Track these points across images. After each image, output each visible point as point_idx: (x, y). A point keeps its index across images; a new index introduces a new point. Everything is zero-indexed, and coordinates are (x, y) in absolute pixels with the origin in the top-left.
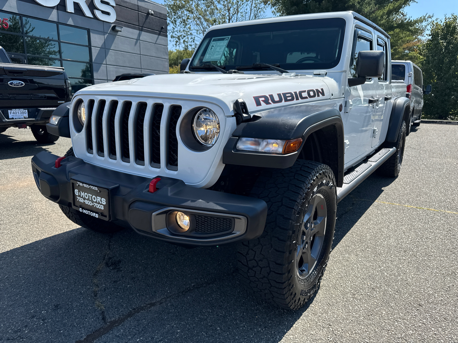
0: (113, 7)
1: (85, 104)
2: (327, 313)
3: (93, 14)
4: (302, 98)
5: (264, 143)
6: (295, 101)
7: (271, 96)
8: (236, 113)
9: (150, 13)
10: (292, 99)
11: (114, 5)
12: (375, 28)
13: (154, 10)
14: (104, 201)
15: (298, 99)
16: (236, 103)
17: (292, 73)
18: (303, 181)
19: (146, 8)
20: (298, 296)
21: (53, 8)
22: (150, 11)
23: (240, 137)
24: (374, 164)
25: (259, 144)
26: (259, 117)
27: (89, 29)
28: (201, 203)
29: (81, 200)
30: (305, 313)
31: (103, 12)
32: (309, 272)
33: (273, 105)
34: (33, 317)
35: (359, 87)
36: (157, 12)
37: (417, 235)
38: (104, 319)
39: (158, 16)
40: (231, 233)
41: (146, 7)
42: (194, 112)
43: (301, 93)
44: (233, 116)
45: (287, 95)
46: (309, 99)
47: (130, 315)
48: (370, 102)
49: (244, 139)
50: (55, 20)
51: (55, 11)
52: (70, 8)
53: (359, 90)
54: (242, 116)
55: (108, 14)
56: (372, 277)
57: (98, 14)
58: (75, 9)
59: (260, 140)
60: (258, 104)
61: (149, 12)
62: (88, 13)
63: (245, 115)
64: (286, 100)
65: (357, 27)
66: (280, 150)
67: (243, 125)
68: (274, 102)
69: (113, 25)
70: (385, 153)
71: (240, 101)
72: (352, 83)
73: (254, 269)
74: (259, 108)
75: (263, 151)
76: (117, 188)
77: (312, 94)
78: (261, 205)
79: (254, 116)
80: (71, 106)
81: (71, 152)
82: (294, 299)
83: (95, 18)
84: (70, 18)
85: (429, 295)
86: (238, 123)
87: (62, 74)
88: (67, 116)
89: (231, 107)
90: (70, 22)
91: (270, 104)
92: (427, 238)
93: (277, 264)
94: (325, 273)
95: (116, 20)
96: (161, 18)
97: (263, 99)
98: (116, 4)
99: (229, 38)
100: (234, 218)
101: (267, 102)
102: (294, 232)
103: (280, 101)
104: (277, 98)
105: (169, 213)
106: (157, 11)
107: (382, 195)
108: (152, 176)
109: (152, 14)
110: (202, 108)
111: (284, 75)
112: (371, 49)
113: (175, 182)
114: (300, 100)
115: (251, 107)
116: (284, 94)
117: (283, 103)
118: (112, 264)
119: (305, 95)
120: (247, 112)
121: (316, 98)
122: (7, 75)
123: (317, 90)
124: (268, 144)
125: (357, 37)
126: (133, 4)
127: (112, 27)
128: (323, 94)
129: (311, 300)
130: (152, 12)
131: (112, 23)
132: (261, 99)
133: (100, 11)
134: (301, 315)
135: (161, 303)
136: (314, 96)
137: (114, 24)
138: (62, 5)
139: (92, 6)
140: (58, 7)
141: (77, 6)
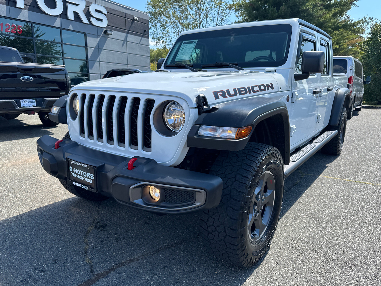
0: (105, 15)
1: (79, 97)
2: (274, 270)
3: (89, 21)
4: (254, 92)
5: (220, 130)
6: (248, 95)
7: (228, 91)
8: (198, 105)
10: (246, 93)
11: (106, 13)
12: (318, 31)
13: (138, 17)
14: (92, 176)
15: (251, 93)
16: (198, 97)
17: (247, 70)
18: (254, 160)
19: (132, 15)
20: (250, 256)
21: (57, 16)
22: (135, 17)
23: (201, 125)
24: (317, 145)
25: (216, 131)
26: (216, 109)
27: (86, 33)
28: (169, 179)
29: (75, 175)
30: (257, 270)
31: (97, 19)
32: (260, 236)
33: (229, 98)
34: (36, 269)
35: (304, 81)
36: (140, 18)
37: (354, 205)
38: (92, 272)
39: (142, 22)
40: (193, 204)
41: (132, 14)
42: (165, 105)
43: (253, 87)
44: (195, 108)
45: (241, 90)
46: (260, 92)
47: (113, 269)
48: (314, 93)
49: (204, 127)
50: (59, 26)
51: (59, 19)
52: (71, 16)
53: (304, 84)
54: (203, 107)
55: (101, 20)
56: (314, 241)
57: (93, 20)
58: (74, 17)
59: (217, 128)
60: (217, 97)
61: (134, 18)
62: (85, 20)
63: (205, 107)
64: (240, 94)
65: (302, 31)
66: (234, 136)
67: (204, 115)
68: (230, 95)
69: (105, 29)
70: (328, 135)
71: (201, 95)
72: (298, 78)
73: (213, 233)
74: (218, 101)
75: (219, 136)
76: (103, 166)
77: (262, 88)
78: (217, 181)
79: (213, 108)
80: (68, 99)
81: (67, 136)
82: (247, 258)
83: (91, 24)
84: (71, 25)
85: (363, 257)
86: (200, 113)
87: (63, 70)
88: (64, 107)
89: (194, 100)
90: (71, 28)
91: (227, 97)
92: (363, 208)
93: (231, 229)
94: (275, 237)
95: (108, 25)
96: (144, 23)
97: (221, 93)
98: (108, 13)
99: (196, 41)
100: (195, 191)
101: (224, 95)
102: (246, 203)
103: (235, 94)
104: (232, 93)
105: (143, 187)
106: (141, 17)
107: (326, 170)
108: (131, 156)
109: (136, 20)
110: (171, 101)
111: (240, 72)
112: (315, 49)
113: (149, 161)
114: (253, 93)
115: (211, 100)
116: (239, 89)
117: (238, 96)
118: (100, 227)
119: (256, 89)
120: (207, 104)
121: (267, 91)
122: (19, 72)
123: (267, 85)
124: (223, 131)
125: (302, 39)
126: (121, 12)
127: (105, 31)
128: (272, 88)
129: (261, 259)
130: (137, 18)
131: (104, 28)
132: (219, 94)
133: (95, 19)
134: (253, 271)
135: (138, 260)
136: (265, 90)
137: (106, 28)
138: (64, 14)
139: (88, 15)
140: (61, 16)
141: (76, 14)
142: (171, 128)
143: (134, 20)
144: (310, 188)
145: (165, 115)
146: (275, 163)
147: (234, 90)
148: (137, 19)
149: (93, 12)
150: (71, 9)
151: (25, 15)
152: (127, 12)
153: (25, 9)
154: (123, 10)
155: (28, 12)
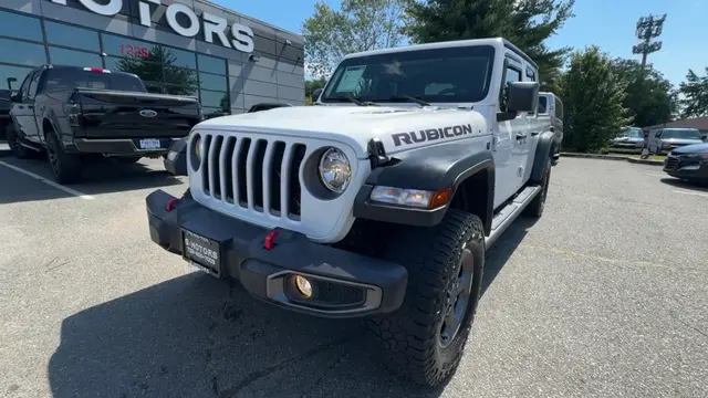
0: (251, 37)
1: (203, 139)
2: (472, 388)
3: (231, 44)
4: (448, 136)
5: (404, 194)
6: (440, 140)
7: (413, 134)
8: (371, 154)
10: (437, 137)
11: (252, 35)
12: (524, 57)
13: (291, 40)
14: (215, 255)
15: (444, 137)
16: (371, 143)
17: (434, 107)
18: (451, 237)
19: (283, 39)
20: (440, 370)
21: (191, 37)
22: (288, 41)
23: (375, 185)
24: (520, 205)
25: (398, 194)
26: (398, 161)
27: (227, 59)
28: (325, 268)
29: (192, 252)
30: (447, 388)
31: (241, 42)
33: (415, 144)
34: (135, 384)
35: (507, 122)
36: (294, 42)
37: (570, 288)
38: (215, 388)
39: (295, 47)
40: (361, 306)
41: (283, 37)
42: (321, 153)
43: (446, 129)
44: (367, 159)
45: (431, 133)
46: (455, 137)
47: (246, 383)
48: (518, 138)
49: (380, 188)
50: (194, 49)
51: (193, 40)
52: (209, 38)
53: (508, 127)
54: (378, 159)
55: (246, 44)
56: (521, 340)
57: (236, 43)
58: (213, 39)
59: (401, 190)
60: (397, 143)
62: (226, 42)
63: (381, 158)
64: (430, 139)
65: (507, 55)
66: (425, 202)
67: (380, 169)
68: (416, 140)
70: (530, 192)
71: (376, 140)
72: (501, 118)
73: (389, 341)
74: (399, 148)
75: (402, 203)
76: (231, 240)
77: (458, 130)
78: (399, 273)
79: (393, 159)
80: (189, 141)
81: (188, 194)
82: (436, 375)
84: (209, 48)
85: (592, 367)
86: (373, 167)
88: (184, 152)
89: (365, 148)
91: (412, 143)
92: (581, 291)
93: (416, 338)
94: (470, 337)
95: (254, 50)
96: (298, 49)
97: (403, 137)
98: (254, 34)
99: (364, 67)
100: (366, 289)
101: (407, 141)
102: (438, 300)
103: (423, 139)
104: (419, 137)
105: (287, 277)
107: (526, 237)
108: (273, 226)
109: (289, 45)
110: (329, 147)
111: (425, 108)
112: (520, 80)
113: (297, 236)
114: (446, 139)
115: (389, 147)
116: (428, 132)
117: (427, 142)
118: (232, 315)
119: (450, 132)
120: (383, 154)
121: (463, 136)
123: (464, 127)
124: (409, 195)
125: (506, 66)
126: (270, 34)
127: (250, 57)
128: (470, 132)
129: (453, 371)
130: (290, 42)
132: (401, 138)
133: (239, 41)
134: (443, 390)
135: (281, 368)
136: (461, 133)
137: (251, 54)
138: (201, 35)
139: (230, 37)
140: (196, 37)
141: (215, 36)
142: (330, 187)
143: (286, 44)
144: (508, 262)
145: (321, 168)
146: (477, 236)
147: (422, 133)
149: (236, 34)
150: (209, 29)
151: (151, 35)
152: (278, 34)
153: (152, 27)
154: (273, 32)
155: (156, 31)
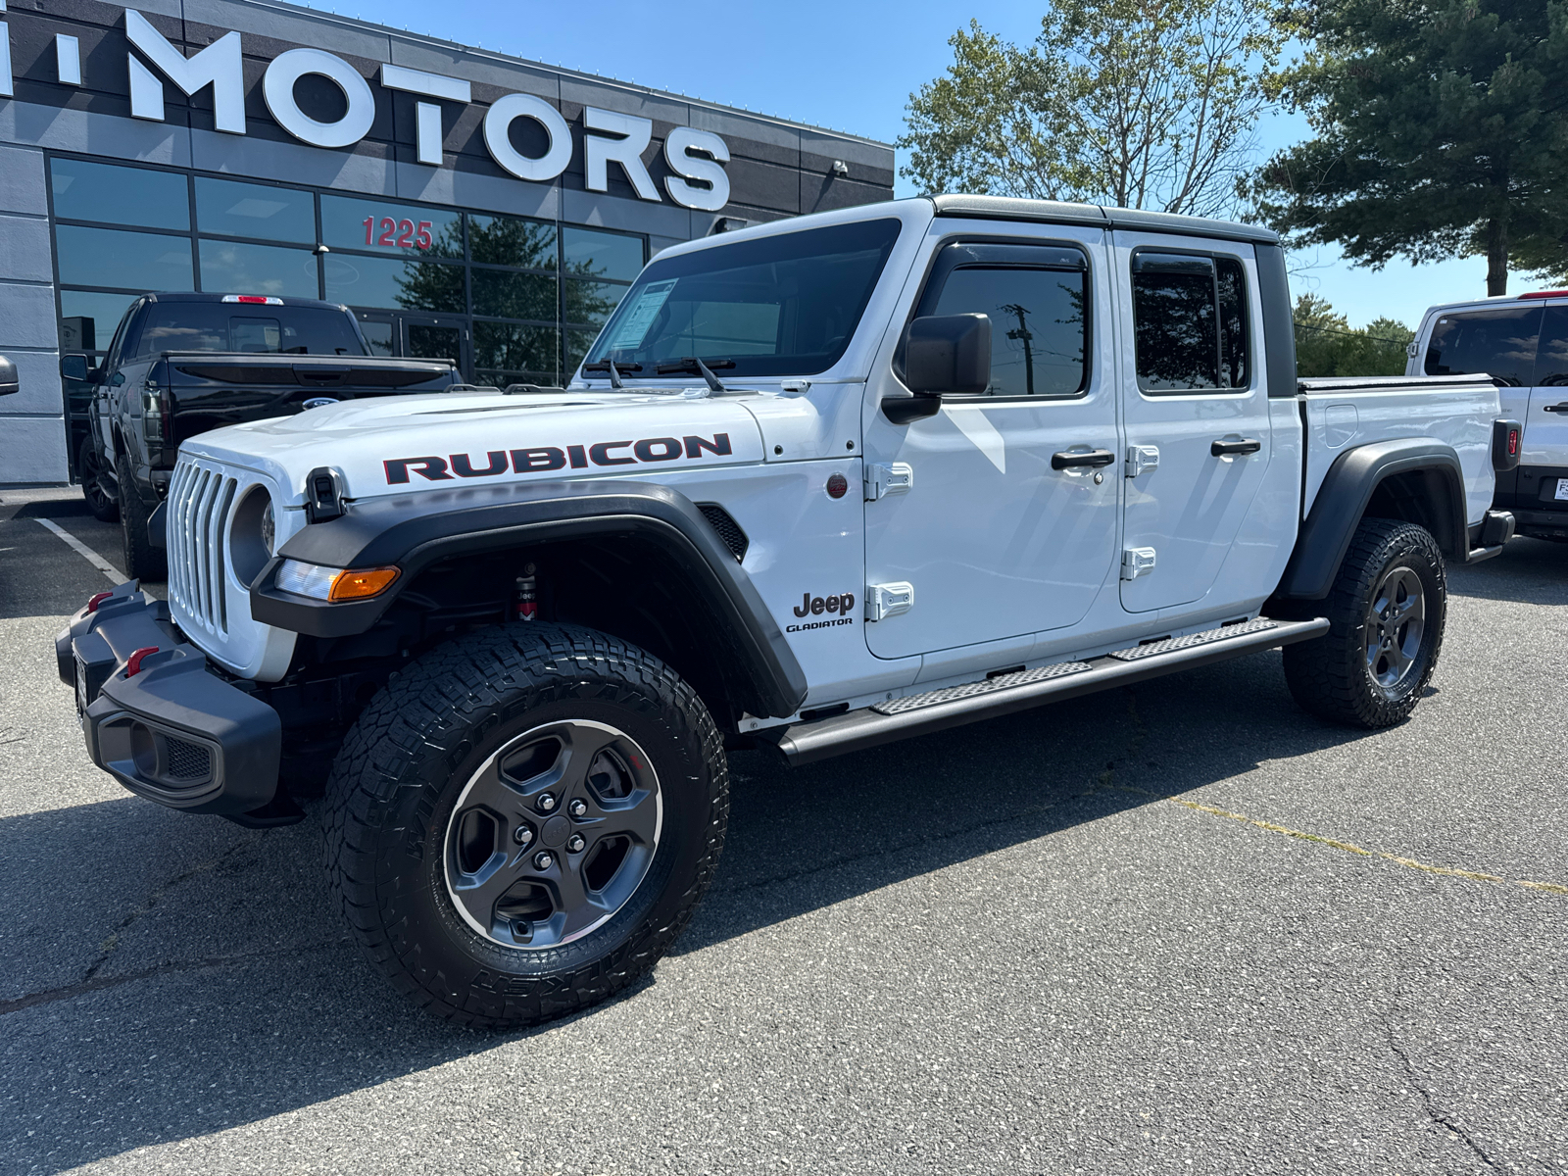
0: (721, 163)
3: (662, 189)
4: (604, 462)
7: (460, 459)
8: (309, 501)
9: (837, 171)
10: (555, 466)
11: (726, 157)
13: (851, 160)
15: (585, 465)
19: (825, 157)
21: (549, 183)
22: (838, 163)
27: (648, 235)
31: (692, 183)
33: (459, 481)
36: (860, 165)
38: (91, 972)
39: (865, 178)
41: (825, 153)
43: (601, 448)
44: (296, 508)
45: (531, 455)
48: (1066, 463)
50: (554, 215)
51: (555, 190)
52: (597, 179)
53: (969, 429)
55: (706, 185)
57: (674, 186)
58: (609, 180)
60: (398, 477)
61: (836, 168)
62: (646, 188)
66: (327, 592)
68: (467, 472)
69: (718, 217)
70: (1261, 629)
77: (657, 449)
83: (667, 199)
84: (595, 209)
87: (446, 374)
90: (595, 219)
91: (449, 477)
95: (729, 201)
96: (873, 183)
97: (422, 466)
98: (731, 155)
99: (673, 283)
101: (434, 473)
103: (494, 471)
106: (861, 161)
109: (843, 175)
114: (593, 468)
119: (620, 453)
122: (299, 384)
123: (689, 439)
126: (784, 149)
127: (716, 224)
130: (844, 166)
131: (716, 212)
133: (683, 181)
136: (672, 456)
137: (722, 214)
138: (576, 172)
139: (659, 168)
140: (561, 180)
141: (615, 170)
143: (832, 173)
147: (495, 456)
148: (846, 170)
149: (675, 157)
150: (598, 153)
151: (443, 187)
152: (807, 146)
153: (445, 166)
154: (792, 142)
155: (454, 175)
